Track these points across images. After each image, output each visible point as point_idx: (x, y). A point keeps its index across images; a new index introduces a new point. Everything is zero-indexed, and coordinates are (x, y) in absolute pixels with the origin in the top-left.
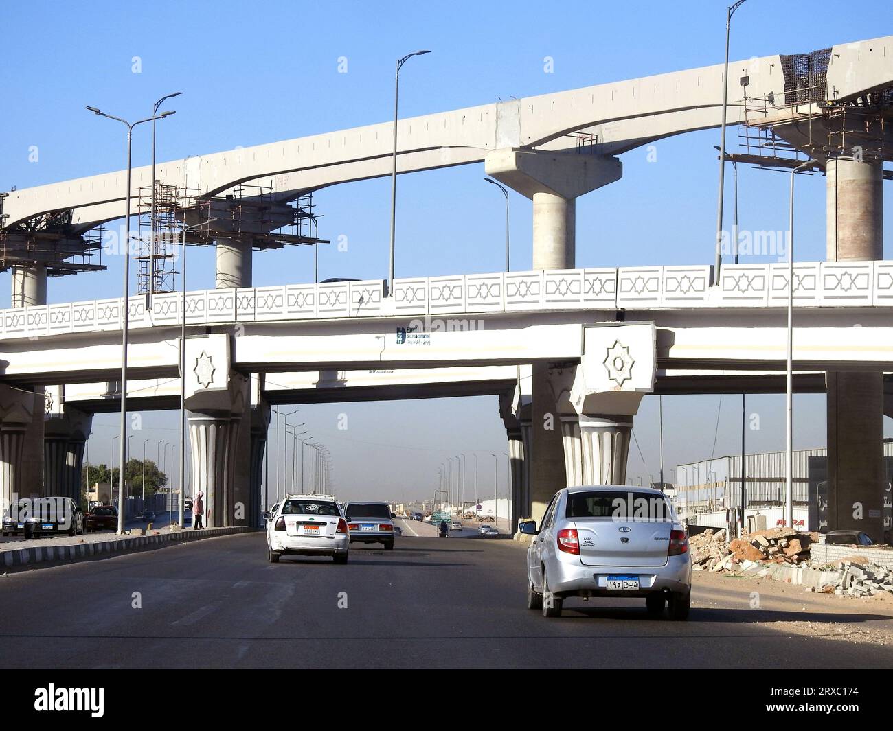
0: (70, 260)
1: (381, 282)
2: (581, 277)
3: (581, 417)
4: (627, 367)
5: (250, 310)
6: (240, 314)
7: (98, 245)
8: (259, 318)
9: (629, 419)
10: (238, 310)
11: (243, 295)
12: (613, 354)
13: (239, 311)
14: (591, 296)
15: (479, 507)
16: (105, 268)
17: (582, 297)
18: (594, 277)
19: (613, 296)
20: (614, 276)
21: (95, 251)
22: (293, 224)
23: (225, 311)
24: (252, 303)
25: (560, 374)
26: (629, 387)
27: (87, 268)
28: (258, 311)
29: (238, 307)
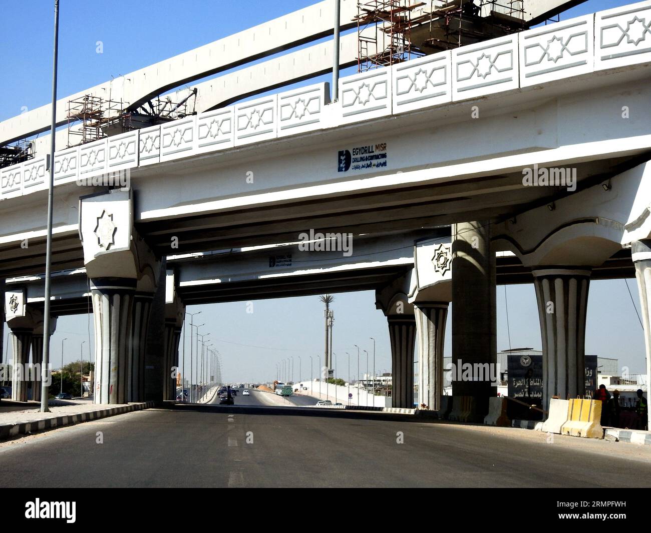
5: (155, 152)
6: (144, 159)
8: (164, 159)
10: (140, 154)
11: (146, 135)
13: (141, 156)
24: (157, 144)
28: (163, 151)
29: (141, 150)
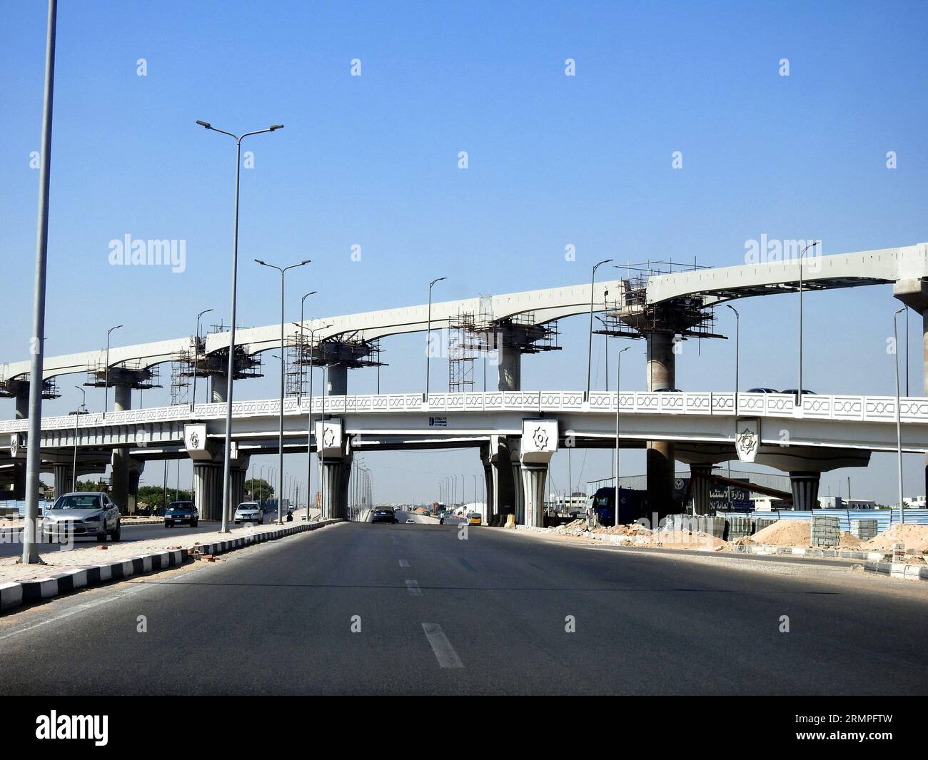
0: (243, 372)
1: (422, 395)
2: (522, 396)
3: (522, 464)
4: (545, 440)
5: (353, 407)
6: (348, 409)
7: (259, 363)
8: (358, 411)
9: (546, 465)
11: (349, 399)
12: (537, 434)
13: (347, 407)
14: (527, 405)
15: (465, 508)
16: (263, 376)
17: (522, 405)
18: (528, 395)
19: (538, 405)
20: (538, 396)
21: (257, 366)
22: (369, 355)
23: (340, 407)
24: (354, 403)
25: (512, 441)
26: (545, 450)
27: (253, 376)
28: (357, 407)
29: (347, 405)
